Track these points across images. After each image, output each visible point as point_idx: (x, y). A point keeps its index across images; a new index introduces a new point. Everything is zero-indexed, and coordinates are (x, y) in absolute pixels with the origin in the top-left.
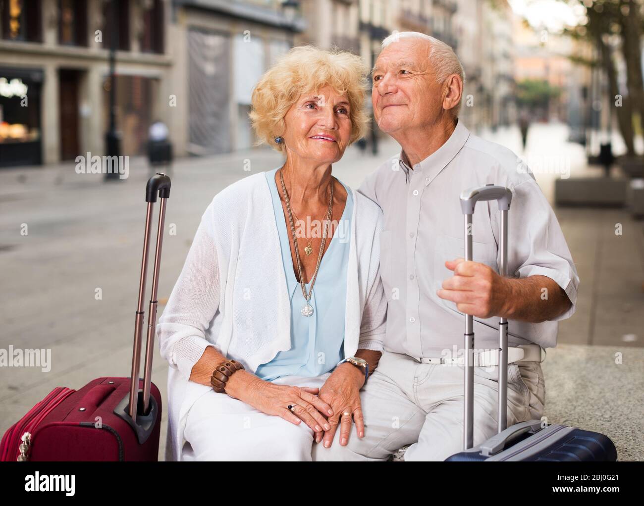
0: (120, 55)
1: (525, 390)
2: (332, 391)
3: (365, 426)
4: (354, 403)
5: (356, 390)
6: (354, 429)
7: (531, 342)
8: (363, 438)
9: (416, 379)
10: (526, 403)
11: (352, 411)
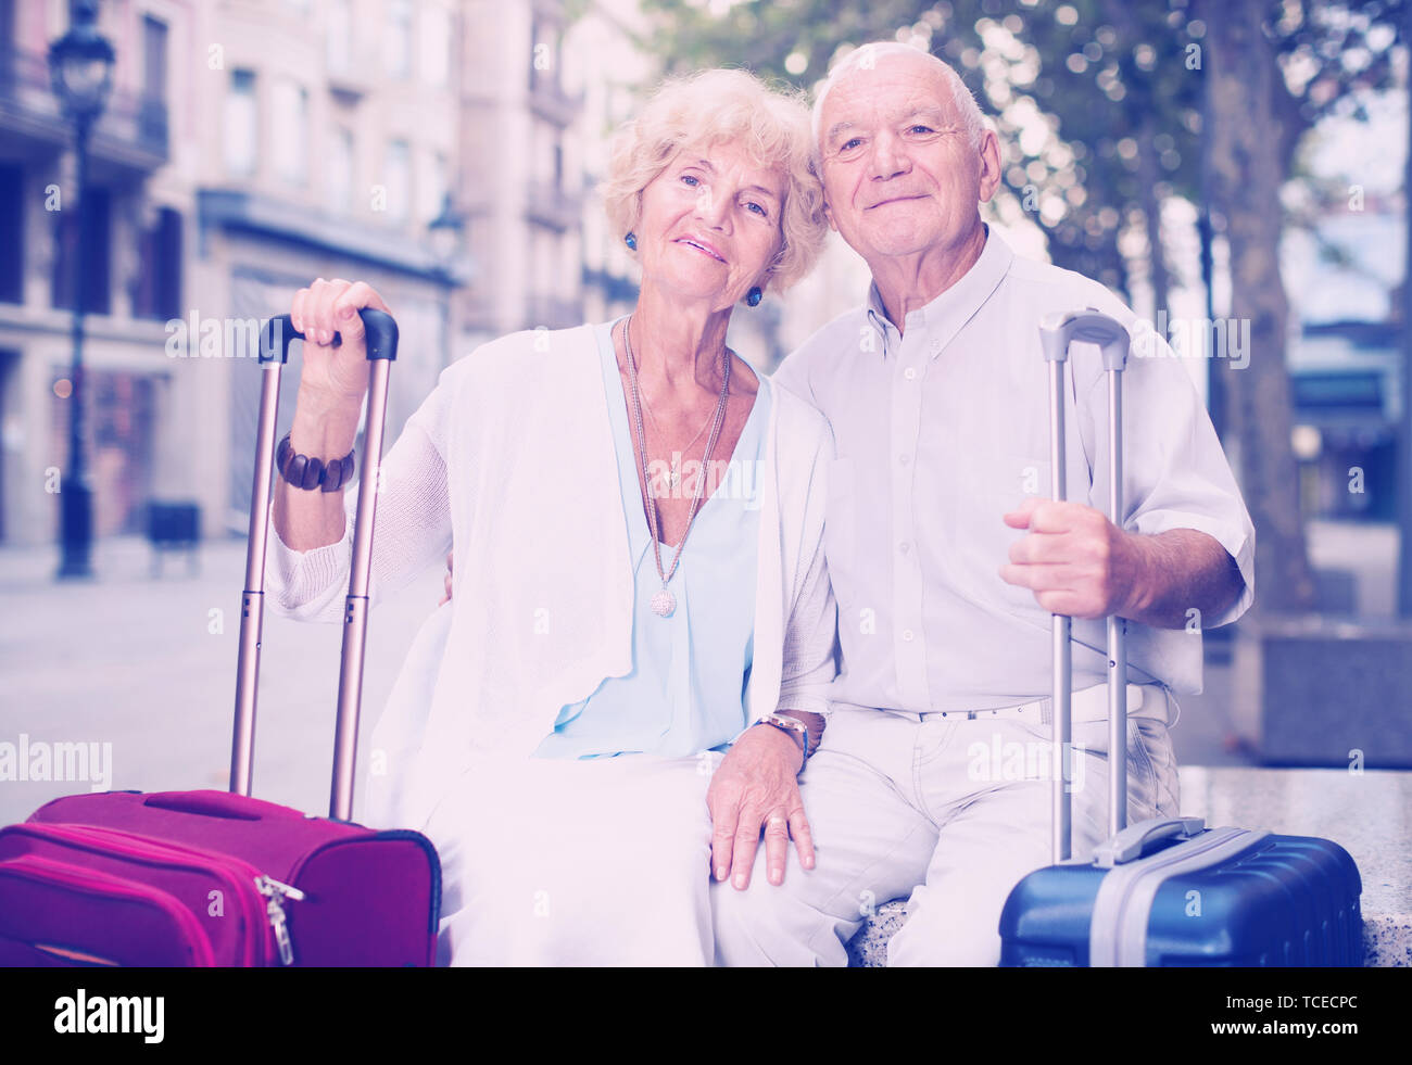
0: (93, 323)
1: (1147, 774)
2: (741, 774)
3: (815, 848)
4: (789, 799)
5: (790, 777)
6: (793, 851)
7: (1151, 677)
8: (813, 872)
9: (918, 752)
10: (1151, 799)
11: (786, 815)
